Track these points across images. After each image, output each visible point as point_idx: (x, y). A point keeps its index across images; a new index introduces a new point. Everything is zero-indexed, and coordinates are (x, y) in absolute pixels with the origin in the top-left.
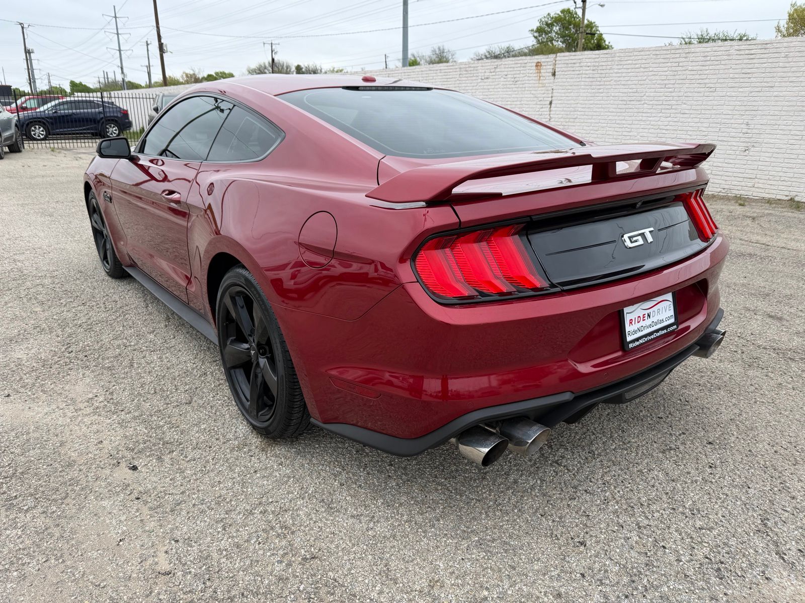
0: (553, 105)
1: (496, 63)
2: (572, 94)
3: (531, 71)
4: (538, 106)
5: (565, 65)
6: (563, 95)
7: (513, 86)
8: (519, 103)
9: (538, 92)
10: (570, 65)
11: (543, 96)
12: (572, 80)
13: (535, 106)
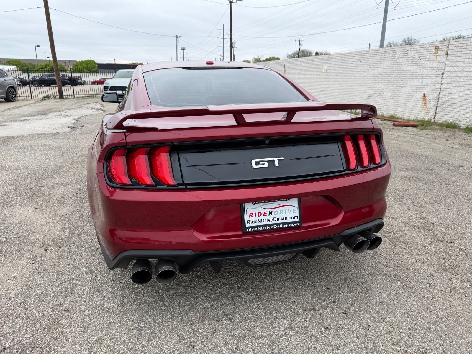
0: (444, 75)
1: (408, 48)
2: (459, 68)
3: (431, 53)
4: (434, 76)
5: (456, 48)
6: (452, 68)
7: (418, 62)
8: (421, 73)
9: (435, 66)
10: (459, 48)
11: (439, 68)
12: (459, 58)
13: (432, 75)
